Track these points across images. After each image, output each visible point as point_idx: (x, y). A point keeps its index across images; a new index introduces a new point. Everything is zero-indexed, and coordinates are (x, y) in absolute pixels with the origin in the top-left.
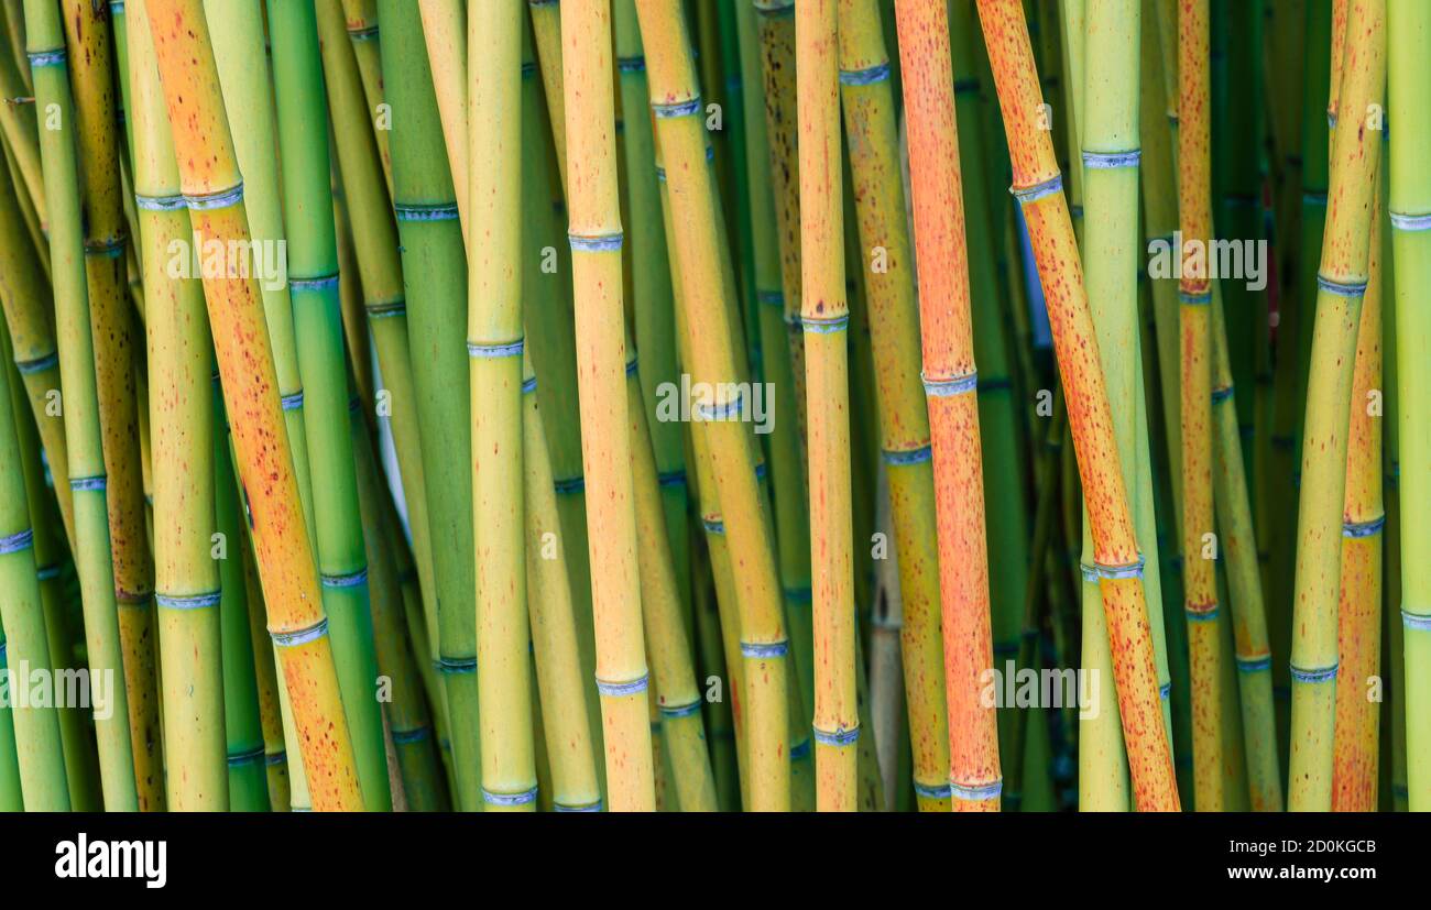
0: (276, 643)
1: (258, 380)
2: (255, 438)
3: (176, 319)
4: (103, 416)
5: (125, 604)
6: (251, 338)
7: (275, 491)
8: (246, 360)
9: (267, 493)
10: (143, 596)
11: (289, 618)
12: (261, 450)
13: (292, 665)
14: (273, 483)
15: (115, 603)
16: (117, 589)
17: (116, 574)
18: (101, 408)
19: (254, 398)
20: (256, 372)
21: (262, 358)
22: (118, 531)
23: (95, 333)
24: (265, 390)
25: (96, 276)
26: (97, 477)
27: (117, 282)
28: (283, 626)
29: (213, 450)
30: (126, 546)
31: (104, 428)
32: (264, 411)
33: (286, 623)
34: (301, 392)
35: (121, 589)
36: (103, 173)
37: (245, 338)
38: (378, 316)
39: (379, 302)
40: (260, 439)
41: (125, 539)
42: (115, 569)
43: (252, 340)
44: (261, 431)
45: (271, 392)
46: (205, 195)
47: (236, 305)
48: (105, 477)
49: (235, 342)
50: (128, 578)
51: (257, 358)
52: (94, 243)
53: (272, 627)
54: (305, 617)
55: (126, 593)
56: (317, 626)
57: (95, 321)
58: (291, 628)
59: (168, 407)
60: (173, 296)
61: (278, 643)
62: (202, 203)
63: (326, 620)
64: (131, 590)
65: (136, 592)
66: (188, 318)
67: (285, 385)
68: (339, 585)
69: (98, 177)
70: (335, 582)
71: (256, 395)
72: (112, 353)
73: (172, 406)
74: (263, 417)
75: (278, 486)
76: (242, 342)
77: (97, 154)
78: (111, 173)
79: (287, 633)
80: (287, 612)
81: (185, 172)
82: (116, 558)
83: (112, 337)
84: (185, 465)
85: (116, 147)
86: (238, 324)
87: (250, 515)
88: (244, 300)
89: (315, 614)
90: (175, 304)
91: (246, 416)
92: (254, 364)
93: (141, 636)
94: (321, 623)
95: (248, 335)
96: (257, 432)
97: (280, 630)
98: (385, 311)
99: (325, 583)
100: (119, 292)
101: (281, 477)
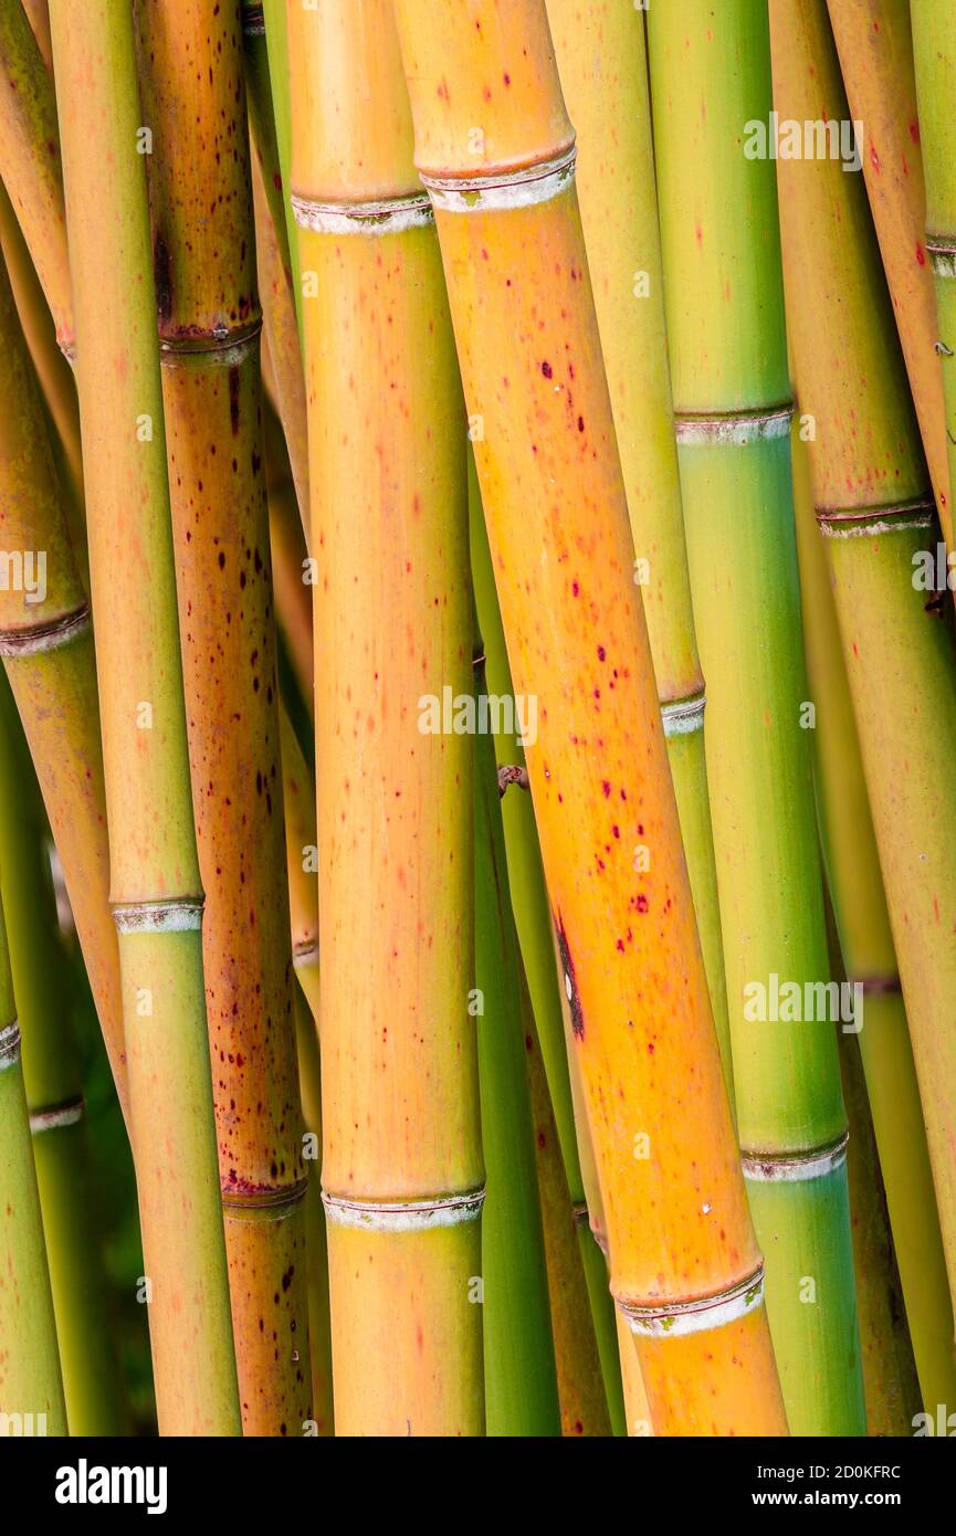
0: (629, 1327)
1: (602, 655)
2: (593, 804)
3: (388, 508)
4: (196, 753)
5: (240, 1207)
6: (586, 545)
7: (640, 939)
8: (574, 604)
9: (620, 946)
10: (287, 1188)
11: (668, 1266)
12: (608, 838)
13: (672, 1386)
14: (635, 918)
15: (220, 1206)
16: (224, 1172)
17: (222, 1136)
18: (192, 734)
19: (591, 700)
20: (600, 635)
21: (615, 598)
22: (227, 1030)
23: (182, 551)
24: (620, 681)
25: (185, 411)
26: (185, 899)
27: (235, 431)
28: (653, 1286)
29: (472, 838)
30: (245, 1069)
31: (200, 780)
32: (616, 735)
33: (661, 1278)
34: (699, 693)
35: (233, 1173)
36: (207, 158)
37: (571, 546)
38: (845, 534)
39: (849, 500)
40: (607, 809)
41: (245, 1054)
42: (220, 1123)
43: (590, 553)
44: (607, 788)
45: (632, 688)
46: (478, 173)
47: (552, 462)
48: (199, 900)
49: (546, 556)
50: (250, 1146)
51: (602, 599)
52: (181, 330)
53: (621, 1288)
54: (707, 1264)
55: (244, 1184)
56: (736, 1286)
57: (182, 520)
58: (671, 1291)
59: (362, 726)
60: (380, 451)
61: (637, 1328)
62: (471, 193)
63: (760, 1269)
64: (257, 1175)
65: (268, 1181)
66: (416, 507)
67: (668, 674)
68: (778, 1176)
69: (196, 171)
70: (768, 1171)
71: (597, 694)
72: (219, 599)
73: (371, 724)
74: (615, 751)
75: (646, 928)
76: (564, 557)
77: (192, 114)
78: (227, 159)
79: (663, 1305)
80: (664, 1251)
81: (427, 111)
82: (222, 1098)
83: (222, 560)
84: (401, 875)
85: (239, 97)
86: (556, 511)
87: (574, 1003)
88: (573, 450)
89: (735, 1256)
90: (386, 470)
91: (572, 747)
92: (592, 613)
93: (277, 1284)
94: (746, 1281)
95: (580, 540)
96: (599, 789)
97: (645, 1297)
98: (864, 522)
99: (747, 1174)
100: (239, 450)
101: (655, 904)
